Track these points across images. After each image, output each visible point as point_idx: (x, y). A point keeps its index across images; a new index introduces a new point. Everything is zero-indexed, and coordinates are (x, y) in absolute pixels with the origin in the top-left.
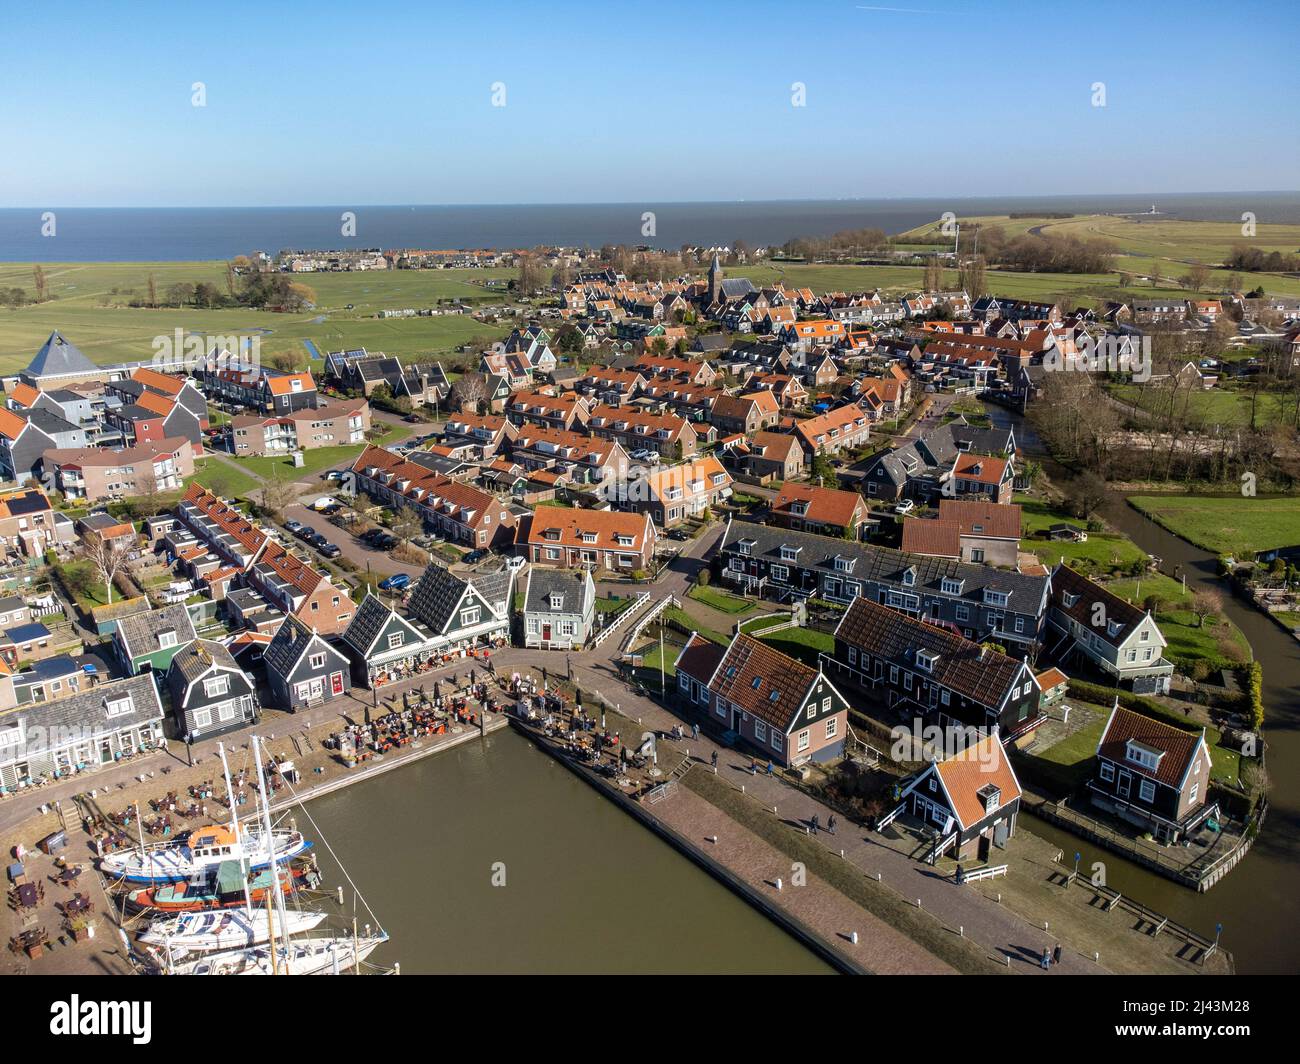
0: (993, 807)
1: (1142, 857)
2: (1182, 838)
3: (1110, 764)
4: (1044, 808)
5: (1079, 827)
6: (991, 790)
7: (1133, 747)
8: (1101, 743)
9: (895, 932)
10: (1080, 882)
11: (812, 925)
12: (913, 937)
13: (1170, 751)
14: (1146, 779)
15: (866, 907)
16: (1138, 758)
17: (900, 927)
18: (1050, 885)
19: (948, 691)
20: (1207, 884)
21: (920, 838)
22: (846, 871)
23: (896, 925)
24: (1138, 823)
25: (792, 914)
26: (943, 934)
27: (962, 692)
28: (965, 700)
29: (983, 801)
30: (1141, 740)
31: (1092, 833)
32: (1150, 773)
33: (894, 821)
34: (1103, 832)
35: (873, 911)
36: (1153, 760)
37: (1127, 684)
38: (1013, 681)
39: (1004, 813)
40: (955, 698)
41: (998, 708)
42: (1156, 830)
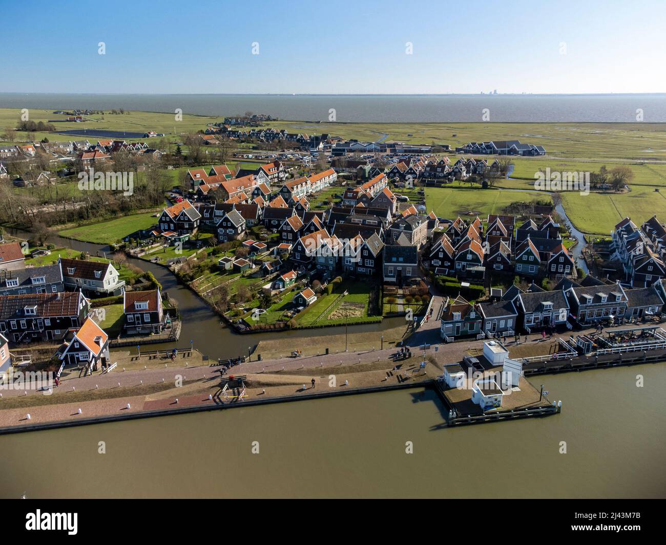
0: (102, 345)
1: (155, 340)
2: (163, 329)
3: (131, 314)
4: (112, 343)
5: (129, 343)
6: (99, 338)
7: (137, 304)
8: (124, 308)
9: (93, 402)
10: (142, 356)
11: (57, 419)
12: (101, 399)
13: (150, 300)
14: (146, 313)
15: (75, 401)
16: (140, 307)
17: (93, 399)
18: (133, 362)
19: (48, 318)
20: (178, 337)
21: (79, 369)
22: (56, 396)
23: (92, 399)
24: (147, 332)
25: (44, 422)
26: (112, 390)
27: (56, 316)
28: (59, 318)
29: (98, 343)
30: (138, 301)
31: (134, 342)
32: (146, 310)
33: (63, 370)
34: (138, 339)
35: (78, 401)
36: (146, 305)
37: (111, 294)
38: (78, 301)
39: (105, 347)
40: (53, 320)
41: (77, 315)
42: (154, 330)
